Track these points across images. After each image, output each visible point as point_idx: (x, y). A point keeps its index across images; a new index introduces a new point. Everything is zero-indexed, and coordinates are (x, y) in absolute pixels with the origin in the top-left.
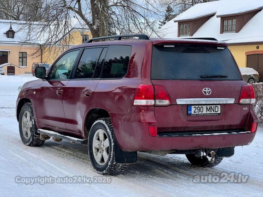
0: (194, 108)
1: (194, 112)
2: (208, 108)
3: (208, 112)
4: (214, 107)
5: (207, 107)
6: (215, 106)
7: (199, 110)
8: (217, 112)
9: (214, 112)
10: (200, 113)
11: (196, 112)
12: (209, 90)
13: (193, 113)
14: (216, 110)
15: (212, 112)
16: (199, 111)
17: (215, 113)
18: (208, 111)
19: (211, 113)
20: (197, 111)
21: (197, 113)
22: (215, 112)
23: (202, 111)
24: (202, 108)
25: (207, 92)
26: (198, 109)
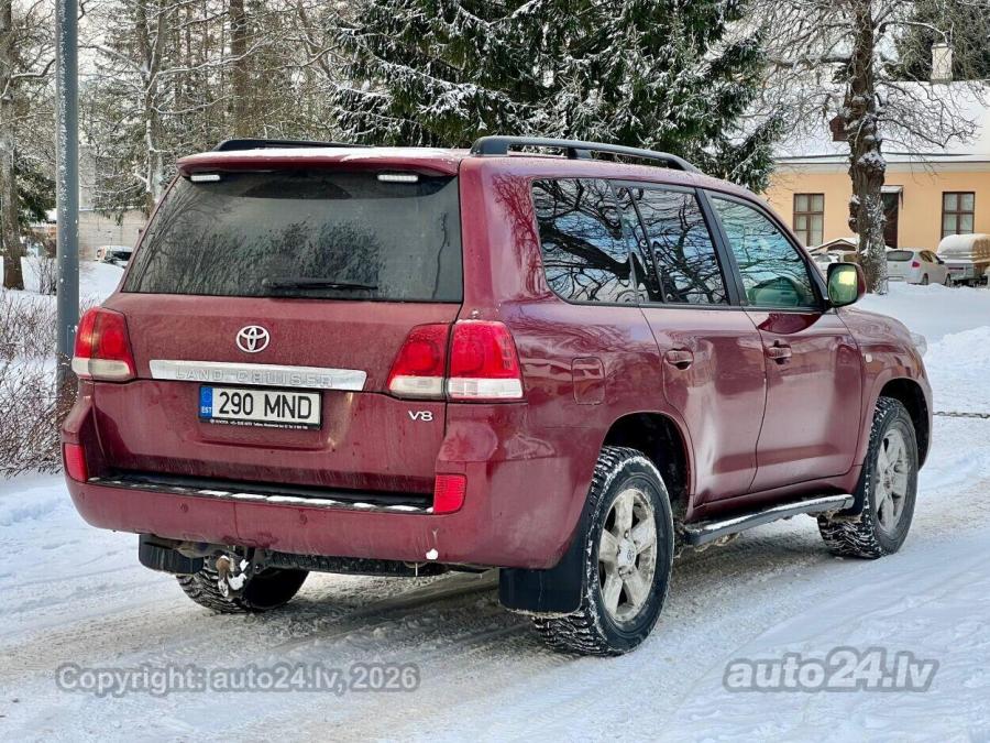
0: (222, 394)
1: (222, 411)
2: (273, 403)
3: (273, 417)
4: (294, 397)
5: (267, 396)
6: (297, 395)
7: (238, 405)
8: (306, 417)
9: (293, 417)
10: (242, 415)
11: (227, 412)
12: (259, 332)
13: (216, 413)
14: (304, 412)
15: (288, 418)
16: (236, 409)
17: (297, 420)
18: (272, 412)
19: (281, 419)
20: (229, 407)
21: (231, 415)
22: (300, 417)
23: (248, 410)
24: (248, 399)
25: (251, 340)
26: (236, 400)
